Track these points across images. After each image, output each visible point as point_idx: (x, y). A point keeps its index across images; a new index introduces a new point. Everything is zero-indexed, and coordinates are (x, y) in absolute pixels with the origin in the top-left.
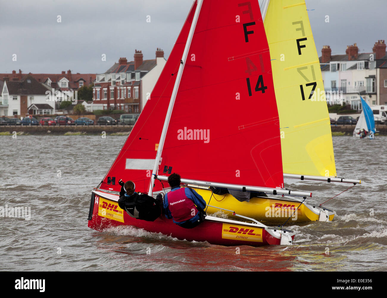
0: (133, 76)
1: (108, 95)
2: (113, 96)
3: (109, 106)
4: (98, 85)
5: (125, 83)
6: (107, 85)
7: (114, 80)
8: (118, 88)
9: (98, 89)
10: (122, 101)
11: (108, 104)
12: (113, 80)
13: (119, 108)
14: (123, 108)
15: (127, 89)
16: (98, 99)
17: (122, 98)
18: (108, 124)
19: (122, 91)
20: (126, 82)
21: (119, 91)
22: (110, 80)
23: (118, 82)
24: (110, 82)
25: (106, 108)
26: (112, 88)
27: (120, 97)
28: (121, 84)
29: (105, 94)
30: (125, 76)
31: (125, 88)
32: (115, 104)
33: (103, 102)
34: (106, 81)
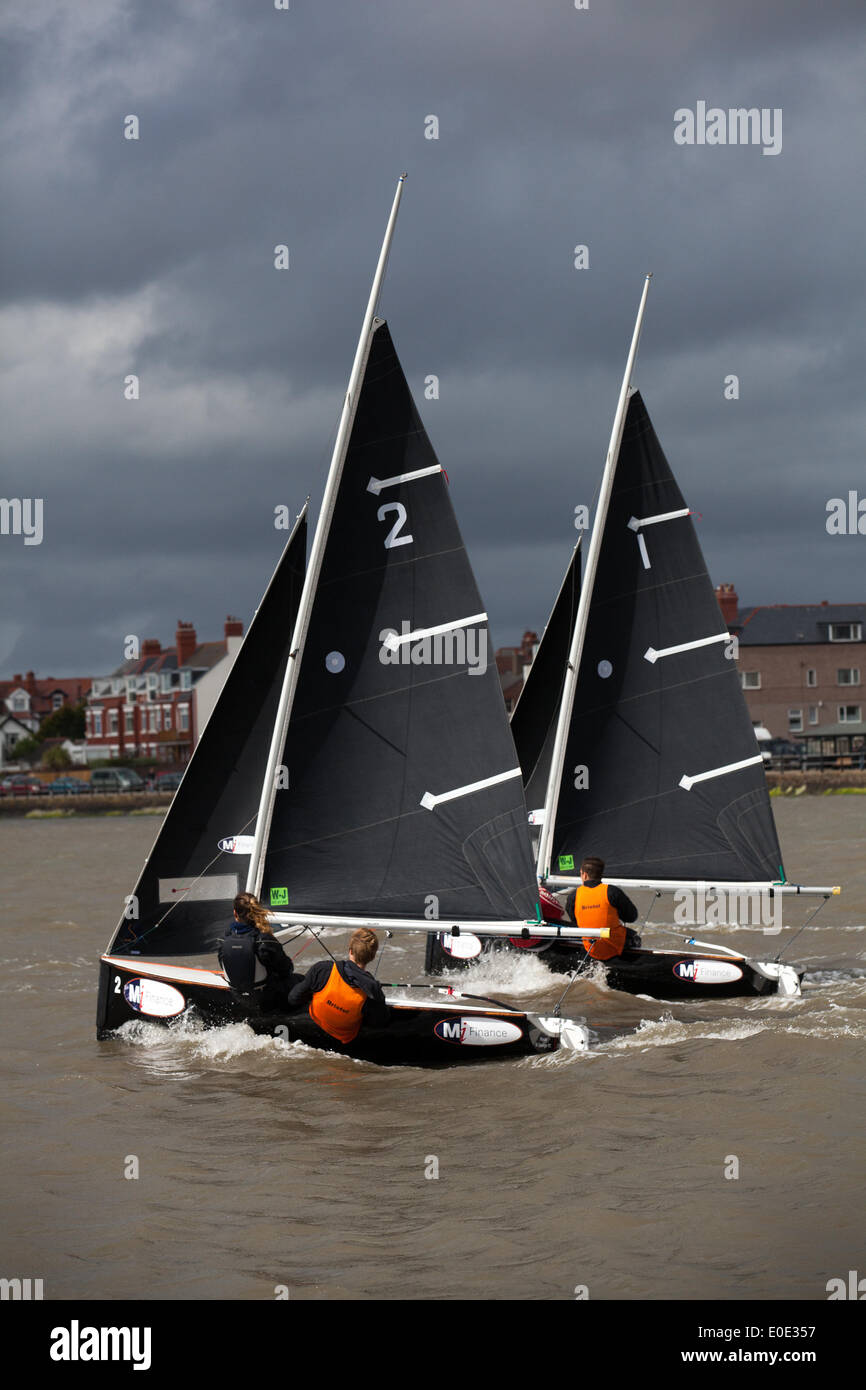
0: (175, 680)
1: (120, 724)
2: (131, 727)
3: (122, 749)
4: (96, 703)
5: (158, 695)
6: (116, 702)
7: (133, 690)
8: (142, 708)
9: (98, 712)
10: (151, 738)
11: (122, 745)
12: (130, 690)
13: (145, 752)
14: (154, 753)
15: (162, 711)
16: (99, 735)
17: (153, 731)
18: (125, 791)
19: (152, 715)
20: (161, 695)
21: (144, 716)
22: (124, 690)
23: (140, 696)
24: (123, 695)
25: (116, 754)
26: (128, 709)
27: (148, 728)
28: (149, 700)
29: (114, 723)
30: (156, 682)
31: (158, 707)
32: (137, 743)
33: (111, 741)
34: (115, 693)
